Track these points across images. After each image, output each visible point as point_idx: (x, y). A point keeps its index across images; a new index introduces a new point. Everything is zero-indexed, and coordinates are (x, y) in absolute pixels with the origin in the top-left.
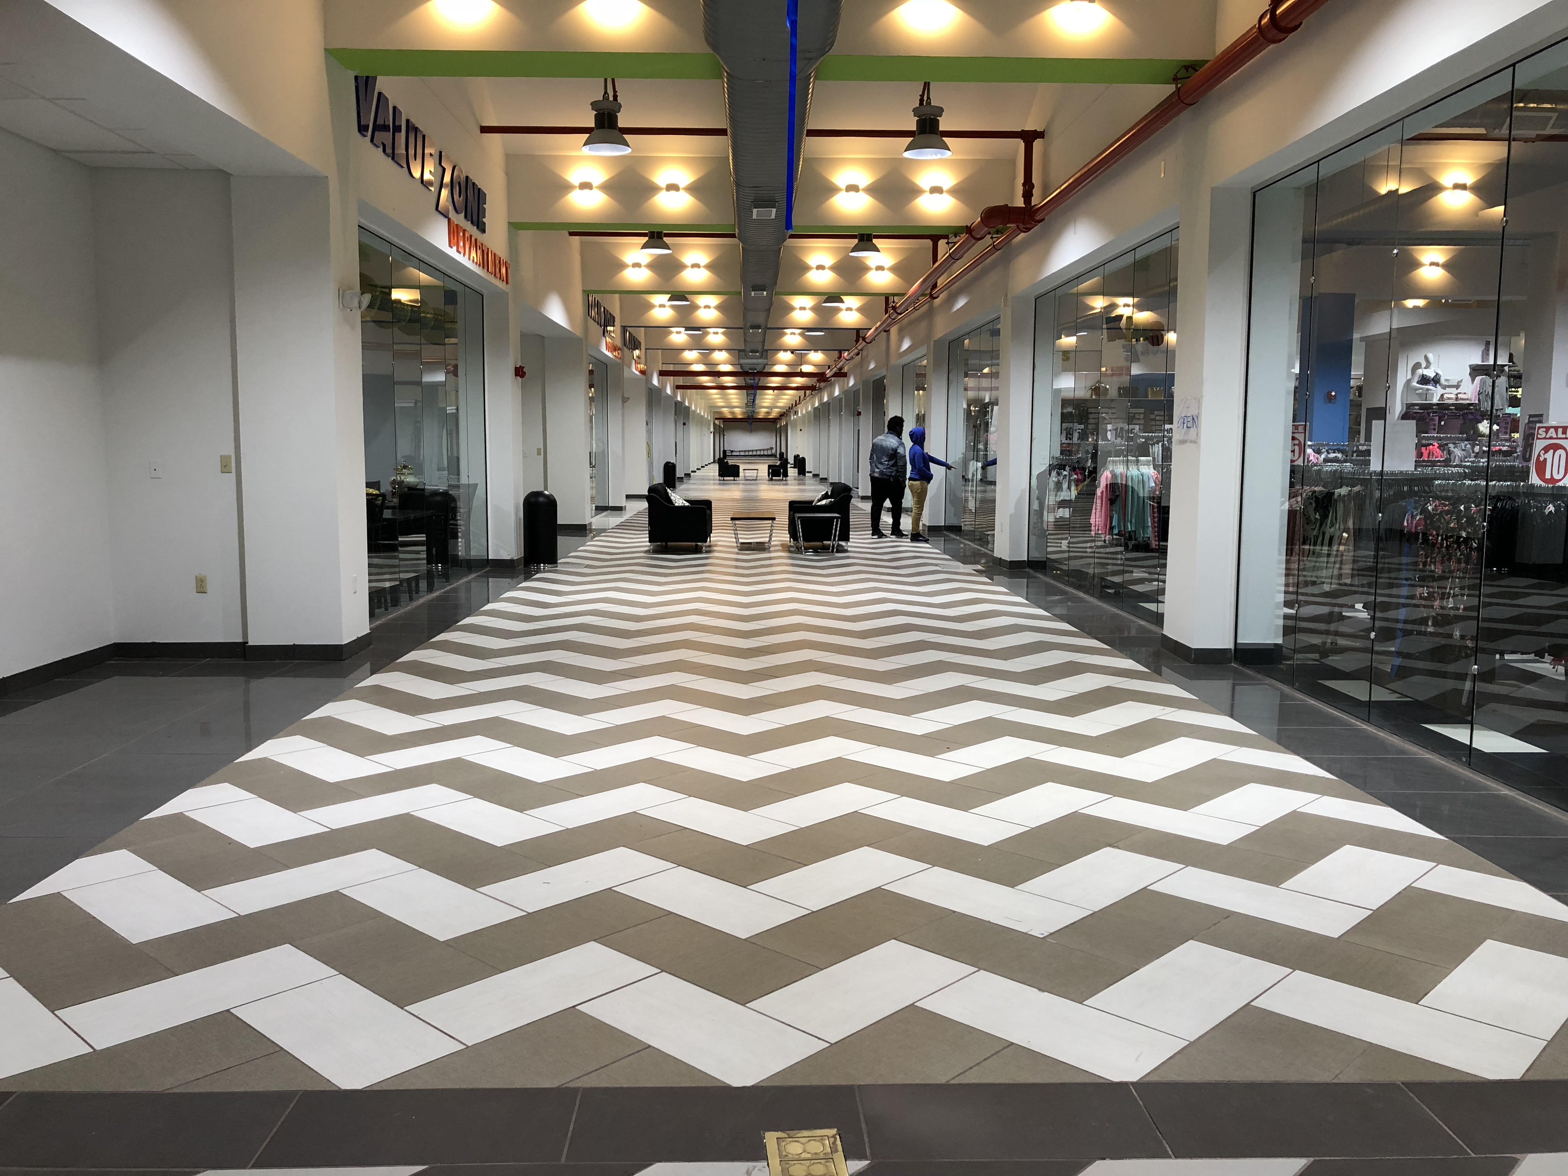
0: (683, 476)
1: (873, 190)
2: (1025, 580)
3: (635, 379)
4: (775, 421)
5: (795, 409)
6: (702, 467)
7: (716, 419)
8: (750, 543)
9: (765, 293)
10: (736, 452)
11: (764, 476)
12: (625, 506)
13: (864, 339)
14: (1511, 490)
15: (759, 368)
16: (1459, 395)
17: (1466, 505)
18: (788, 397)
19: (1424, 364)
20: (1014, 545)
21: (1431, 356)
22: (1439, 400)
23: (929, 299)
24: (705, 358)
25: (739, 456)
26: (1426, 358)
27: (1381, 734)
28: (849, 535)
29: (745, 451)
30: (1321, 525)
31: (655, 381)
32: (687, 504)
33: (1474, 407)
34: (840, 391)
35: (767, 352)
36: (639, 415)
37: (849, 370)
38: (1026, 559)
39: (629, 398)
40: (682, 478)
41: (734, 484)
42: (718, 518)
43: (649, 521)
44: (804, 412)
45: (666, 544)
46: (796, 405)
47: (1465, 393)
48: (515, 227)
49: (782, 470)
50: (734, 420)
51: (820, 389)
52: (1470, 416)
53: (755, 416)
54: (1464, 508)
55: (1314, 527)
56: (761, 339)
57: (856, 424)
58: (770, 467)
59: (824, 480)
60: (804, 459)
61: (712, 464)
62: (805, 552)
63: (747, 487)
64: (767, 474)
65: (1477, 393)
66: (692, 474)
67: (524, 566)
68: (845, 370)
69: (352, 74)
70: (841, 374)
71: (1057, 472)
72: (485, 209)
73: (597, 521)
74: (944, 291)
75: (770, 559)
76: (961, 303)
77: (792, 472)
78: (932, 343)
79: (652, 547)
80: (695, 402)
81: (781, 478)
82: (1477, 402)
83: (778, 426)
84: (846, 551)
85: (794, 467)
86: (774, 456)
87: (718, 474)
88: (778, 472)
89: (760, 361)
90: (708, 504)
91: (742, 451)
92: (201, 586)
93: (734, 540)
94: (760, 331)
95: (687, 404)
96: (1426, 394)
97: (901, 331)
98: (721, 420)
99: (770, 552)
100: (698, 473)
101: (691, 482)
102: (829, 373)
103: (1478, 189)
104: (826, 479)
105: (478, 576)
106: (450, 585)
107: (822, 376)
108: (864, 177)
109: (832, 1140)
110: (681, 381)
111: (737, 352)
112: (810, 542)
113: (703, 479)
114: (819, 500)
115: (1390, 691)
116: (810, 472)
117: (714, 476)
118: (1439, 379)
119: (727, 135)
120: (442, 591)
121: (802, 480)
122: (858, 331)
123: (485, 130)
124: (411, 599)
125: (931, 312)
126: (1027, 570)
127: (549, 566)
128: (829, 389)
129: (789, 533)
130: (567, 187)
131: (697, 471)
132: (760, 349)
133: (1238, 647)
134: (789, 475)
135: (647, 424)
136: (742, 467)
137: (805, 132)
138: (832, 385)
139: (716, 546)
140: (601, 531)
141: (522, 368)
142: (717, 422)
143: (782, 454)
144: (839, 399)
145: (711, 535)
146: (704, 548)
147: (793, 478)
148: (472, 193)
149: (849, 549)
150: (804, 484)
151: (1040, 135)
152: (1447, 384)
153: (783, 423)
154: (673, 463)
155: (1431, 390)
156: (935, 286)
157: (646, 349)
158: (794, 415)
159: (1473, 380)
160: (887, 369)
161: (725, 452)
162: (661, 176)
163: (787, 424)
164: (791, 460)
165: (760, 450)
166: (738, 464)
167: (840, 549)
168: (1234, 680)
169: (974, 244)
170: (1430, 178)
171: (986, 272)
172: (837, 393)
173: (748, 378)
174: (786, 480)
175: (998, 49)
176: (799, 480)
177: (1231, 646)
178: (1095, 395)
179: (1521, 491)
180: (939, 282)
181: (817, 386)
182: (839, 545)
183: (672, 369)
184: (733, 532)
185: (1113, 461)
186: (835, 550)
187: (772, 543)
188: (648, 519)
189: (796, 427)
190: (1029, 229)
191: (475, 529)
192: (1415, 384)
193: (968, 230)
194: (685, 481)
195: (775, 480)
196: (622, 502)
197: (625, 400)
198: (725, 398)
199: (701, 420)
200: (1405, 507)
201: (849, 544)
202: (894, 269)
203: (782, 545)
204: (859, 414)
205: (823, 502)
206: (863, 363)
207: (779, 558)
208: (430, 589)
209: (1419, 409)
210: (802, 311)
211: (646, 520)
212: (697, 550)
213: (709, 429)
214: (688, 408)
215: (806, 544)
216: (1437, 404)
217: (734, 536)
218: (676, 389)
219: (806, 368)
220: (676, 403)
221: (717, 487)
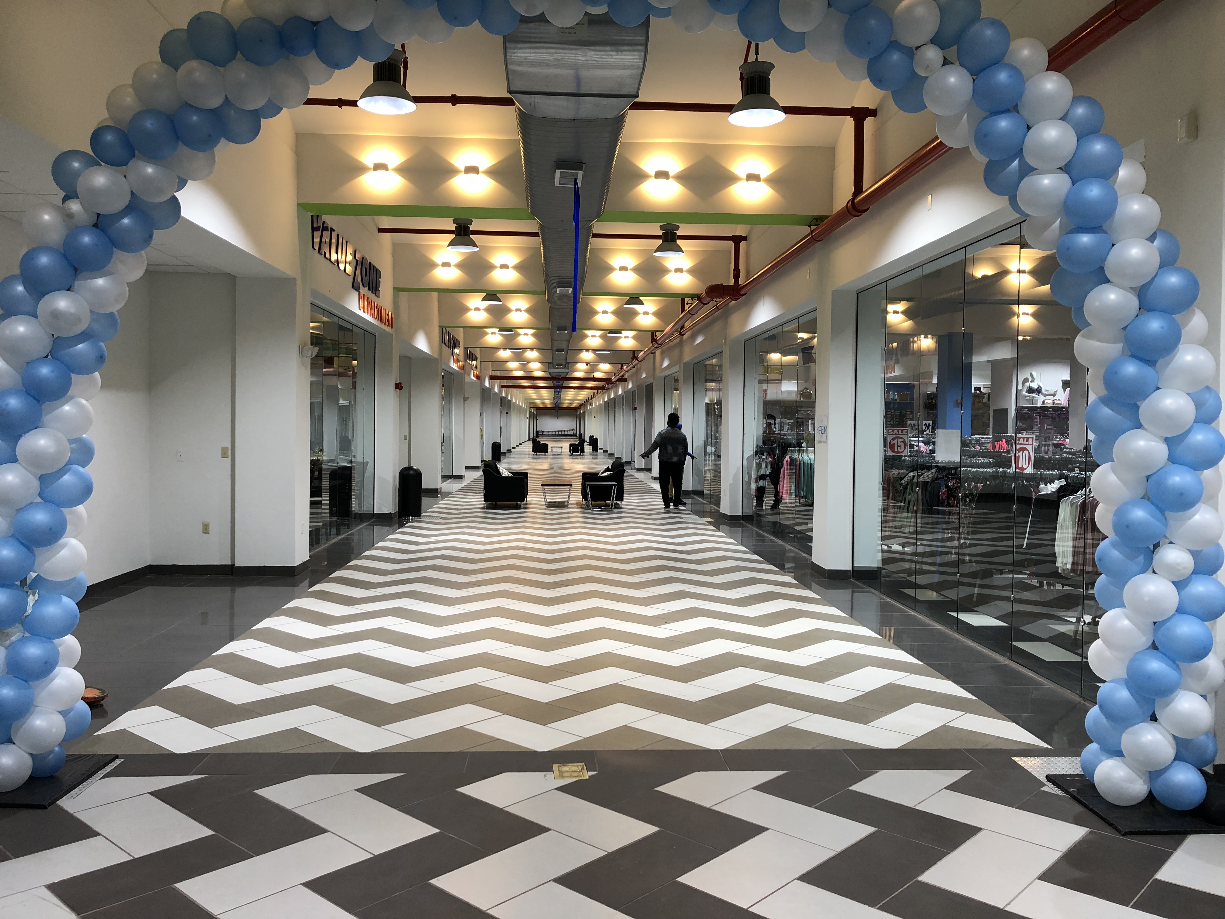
0: (506, 451)
1: (637, 270)
2: (741, 528)
3: (473, 383)
4: (576, 409)
5: (590, 401)
6: (520, 444)
7: (531, 407)
8: (555, 502)
9: (566, 332)
10: (546, 432)
11: (567, 452)
12: (464, 475)
13: (637, 359)
14: (994, 474)
15: (563, 375)
16: (1055, 401)
17: (969, 483)
18: (583, 395)
19: (1030, 379)
20: (732, 505)
21: (1034, 373)
22: (1042, 405)
23: (679, 335)
24: (523, 367)
25: (549, 435)
26: (1031, 375)
27: (920, 617)
28: (623, 496)
29: (553, 432)
30: (903, 494)
31: (487, 384)
32: (511, 475)
33: (1066, 409)
34: (622, 390)
35: (569, 364)
36: (474, 408)
37: (629, 376)
38: (741, 514)
39: (469, 398)
40: (505, 453)
41: (544, 458)
42: (532, 484)
43: (484, 486)
44: (597, 404)
45: (496, 503)
46: (591, 399)
47: (1059, 400)
48: (397, 290)
49: (580, 448)
50: (546, 408)
51: (608, 389)
52: (1063, 416)
53: (561, 406)
54: (968, 485)
55: (900, 495)
56: (564, 357)
57: (634, 416)
58: (571, 445)
59: (611, 455)
60: (596, 439)
61: (527, 442)
62: (593, 509)
63: (555, 460)
64: (569, 450)
65: (1067, 400)
66: (513, 450)
67: (398, 518)
68: (626, 376)
69: (310, 214)
70: (623, 379)
71: (759, 456)
72: (380, 281)
73: (445, 486)
74: (688, 331)
75: (568, 513)
76: (699, 340)
77: (588, 448)
78: (682, 364)
79: (486, 505)
80: (516, 397)
81: (579, 453)
82: (1067, 406)
83: (578, 413)
84: (621, 508)
85: (590, 445)
86: (576, 435)
87: (532, 450)
88: (576, 450)
89: (563, 370)
90: (525, 475)
91: (551, 432)
92: (206, 529)
93: (544, 500)
94: (563, 353)
95: (509, 398)
96: (1032, 400)
97: (662, 353)
98: (535, 409)
99: (568, 508)
100: (517, 449)
101: (512, 456)
102: (613, 379)
103: (1034, 273)
104: (613, 454)
105: (368, 525)
106: (350, 531)
107: (609, 381)
108: (632, 262)
109: (582, 766)
110: (505, 383)
111: (548, 364)
112: (597, 501)
113: (520, 454)
114: (603, 473)
115: (940, 595)
116: (602, 449)
117: (529, 452)
118: (1041, 390)
119: (539, 236)
120: (346, 534)
121: (595, 455)
122: (634, 352)
123: (381, 230)
124: (327, 540)
125: (681, 344)
126: (741, 521)
127: (416, 518)
128: (615, 389)
129: (582, 495)
130: (433, 265)
131: (516, 447)
132: (564, 363)
133: (855, 569)
134: (585, 451)
135: (481, 415)
136: (550, 445)
137: (591, 236)
138: (617, 387)
139: (530, 504)
140: (448, 494)
141: (400, 383)
142: (532, 410)
143: (581, 435)
144: (622, 396)
145: (528, 496)
146: (522, 506)
147: (589, 453)
148: (373, 273)
149: (623, 506)
150: (597, 458)
151: (744, 238)
152: (1047, 393)
153: (582, 411)
154: (498, 443)
155: (1035, 397)
156: (683, 327)
157: (481, 361)
158: (590, 406)
159: (1064, 391)
160: (654, 379)
161: (537, 432)
162: (496, 259)
163: (585, 412)
164: (587, 439)
165: (564, 431)
166: (547, 443)
167: (617, 506)
168: (852, 588)
169: (703, 307)
170: (1004, 266)
171: (714, 321)
172: (620, 392)
173: (555, 382)
174: (583, 455)
175: (703, 208)
176: (593, 455)
177: (849, 567)
178: (803, 398)
179: (1000, 475)
180: (686, 325)
181: (606, 387)
182: (616, 504)
183: (499, 375)
184: (542, 494)
185: (791, 450)
186: (613, 507)
187: (570, 502)
188: (483, 485)
189: (592, 415)
190: (738, 299)
191: (366, 492)
192: (1024, 393)
193: (698, 297)
194: (507, 455)
195: (575, 455)
196: (463, 472)
197: (466, 399)
198: (539, 394)
199: (520, 409)
200: (940, 484)
201: (623, 503)
202: (656, 314)
203: (577, 504)
204: (635, 409)
205: (606, 474)
206: (638, 373)
207: (575, 512)
208: (338, 534)
209: (1028, 411)
210: (594, 338)
211: (482, 485)
212: (517, 507)
213: (525, 416)
214: (510, 401)
215: (593, 503)
216: (1041, 407)
217: (543, 497)
218: (502, 388)
219: (598, 375)
220: (501, 398)
221: (531, 460)
